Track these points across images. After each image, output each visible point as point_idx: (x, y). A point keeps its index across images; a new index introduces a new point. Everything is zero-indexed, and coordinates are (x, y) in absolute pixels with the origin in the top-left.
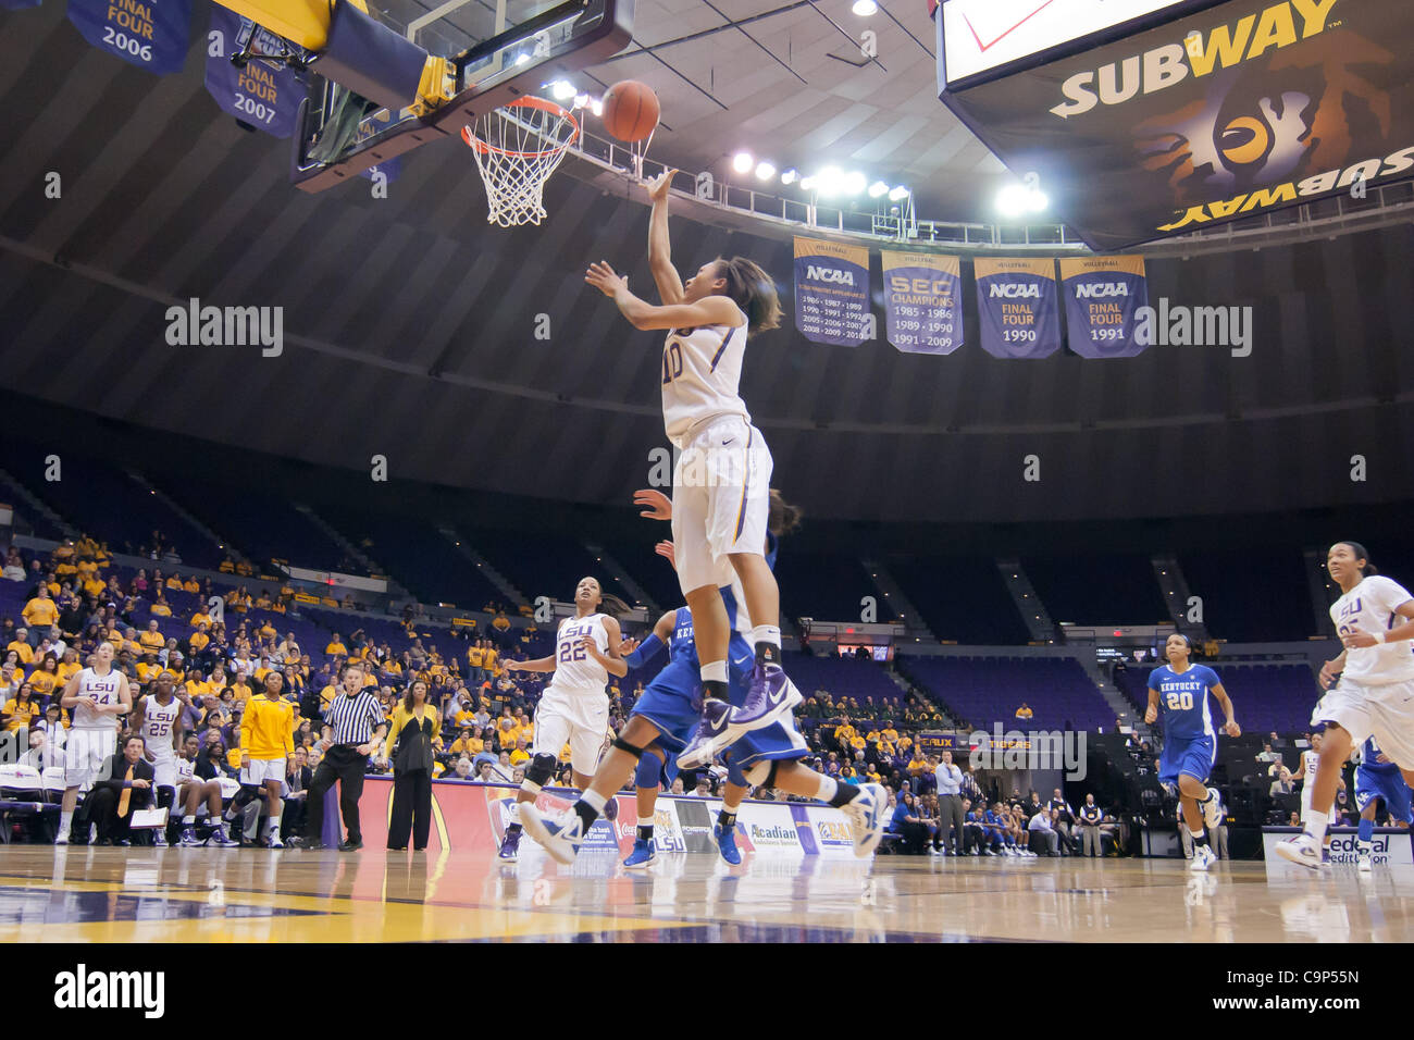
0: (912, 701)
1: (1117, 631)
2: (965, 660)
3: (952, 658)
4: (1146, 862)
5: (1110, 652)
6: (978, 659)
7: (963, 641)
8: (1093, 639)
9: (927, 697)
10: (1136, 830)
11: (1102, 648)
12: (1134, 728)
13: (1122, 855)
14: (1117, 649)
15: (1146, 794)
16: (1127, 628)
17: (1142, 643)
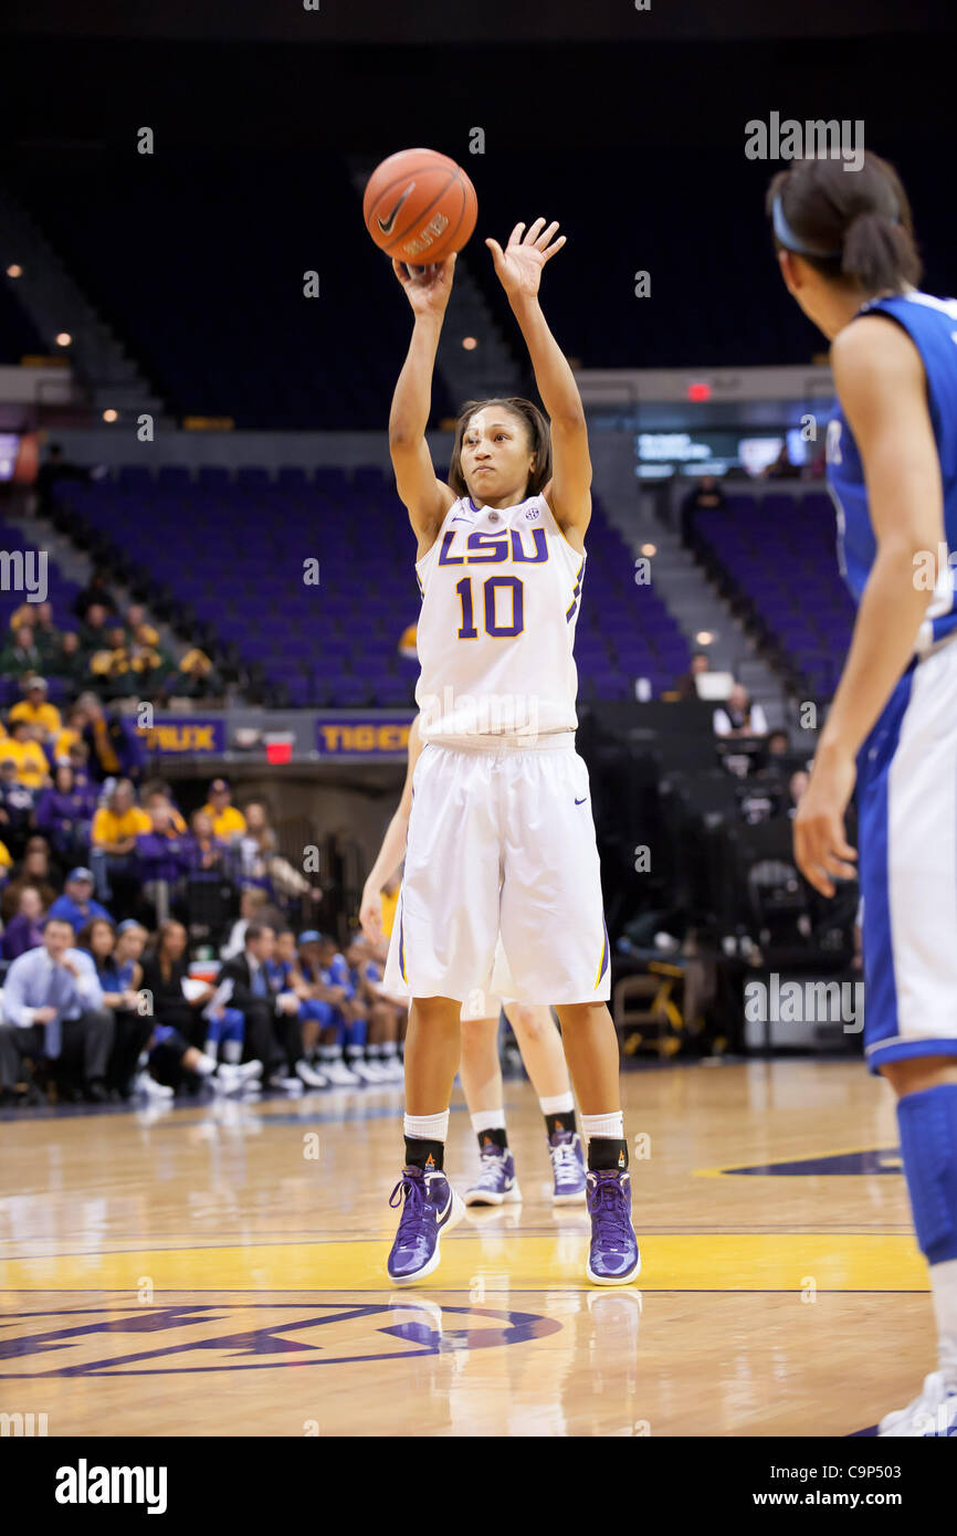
0: (97, 614)
1: (700, 385)
2: (252, 478)
3: (213, 477)
4: (756, 1068)
5: (675, 446)
6: (291, 476)
7: (252, 419)
8: (631, 410)
9: (139, 597)
10: (731, 981)
11: (654, 432)
12: (737, 679)
13: (694, 1050)
14: (696, 434)
15: (764, 873)
16: (727, 375)
17: (764, 416)
